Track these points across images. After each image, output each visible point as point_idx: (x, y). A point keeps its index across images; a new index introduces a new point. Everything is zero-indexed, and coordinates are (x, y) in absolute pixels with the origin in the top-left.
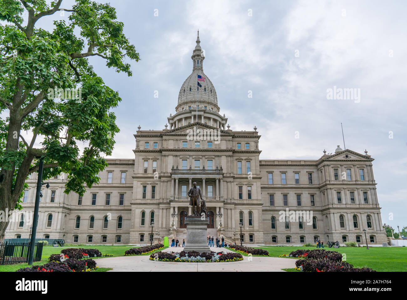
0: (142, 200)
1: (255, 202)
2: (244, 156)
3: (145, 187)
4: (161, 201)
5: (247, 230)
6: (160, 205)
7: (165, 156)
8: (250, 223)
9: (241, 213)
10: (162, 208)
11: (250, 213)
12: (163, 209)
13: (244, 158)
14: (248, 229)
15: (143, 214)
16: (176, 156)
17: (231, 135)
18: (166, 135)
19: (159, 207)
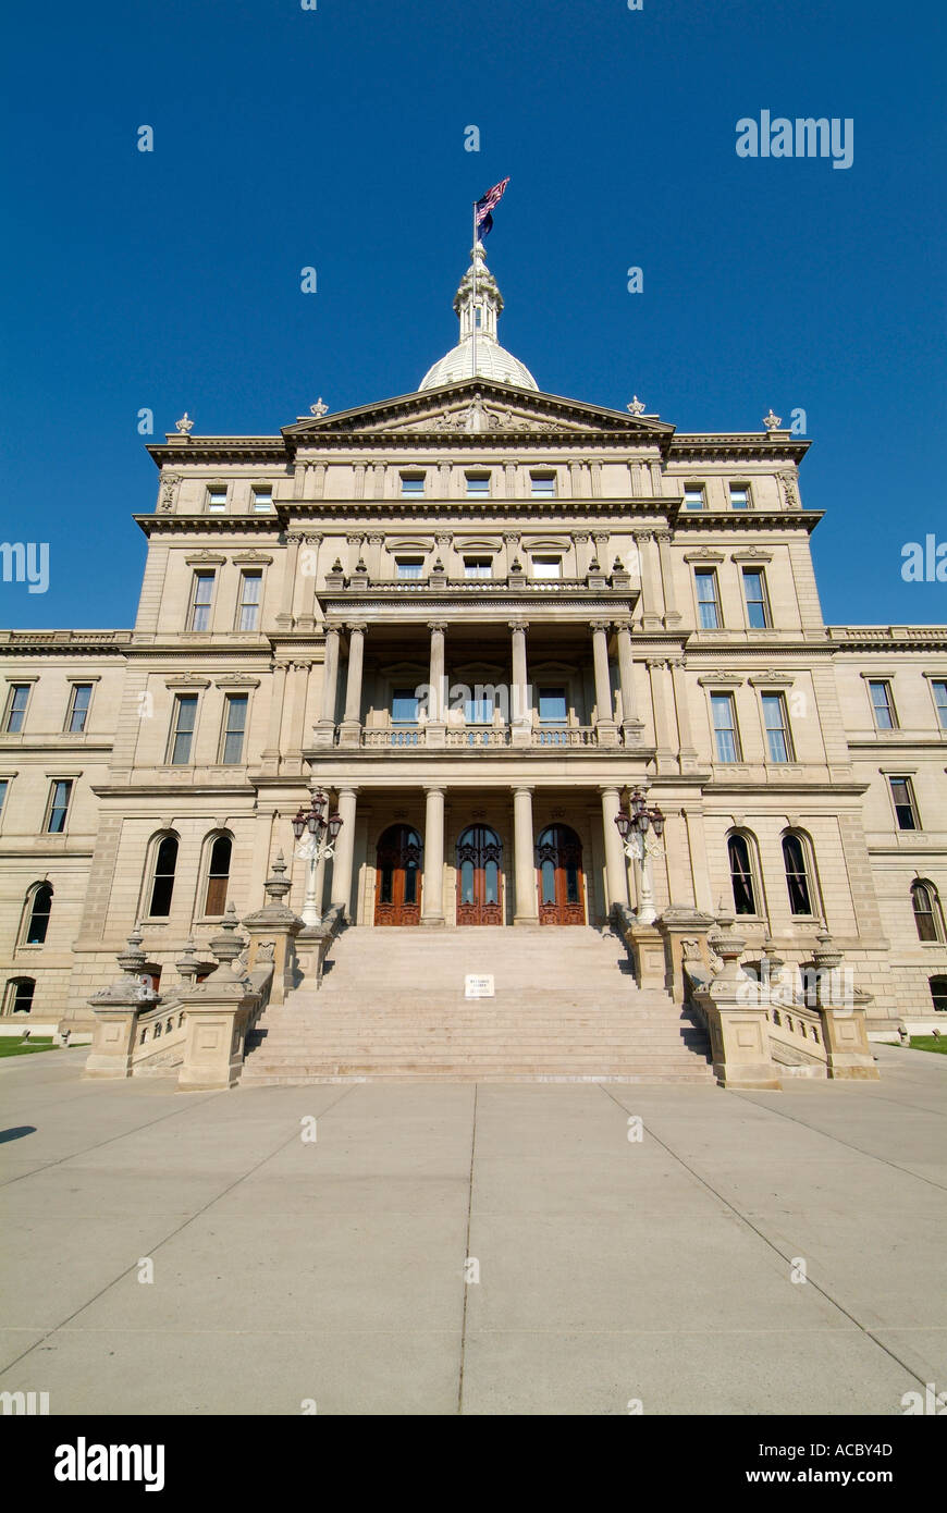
0: (164, 768)
1: (819, 776)
2: (729, 542)
3: (188, 699)
4: (270, 770)
5: (788, 940)
6: (262, 793)
7: (302, 538)
8: (800, 903)
9: (738, 842)
10: (271, 807)
11: (793, 842)
12: (276, 814)
13: (728, 552)
14: (789, 932)
15: (169, 846)
16: (365, 538)
17: (656, 436)
18: (312, 442)
19: (256, 806)
